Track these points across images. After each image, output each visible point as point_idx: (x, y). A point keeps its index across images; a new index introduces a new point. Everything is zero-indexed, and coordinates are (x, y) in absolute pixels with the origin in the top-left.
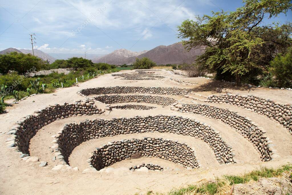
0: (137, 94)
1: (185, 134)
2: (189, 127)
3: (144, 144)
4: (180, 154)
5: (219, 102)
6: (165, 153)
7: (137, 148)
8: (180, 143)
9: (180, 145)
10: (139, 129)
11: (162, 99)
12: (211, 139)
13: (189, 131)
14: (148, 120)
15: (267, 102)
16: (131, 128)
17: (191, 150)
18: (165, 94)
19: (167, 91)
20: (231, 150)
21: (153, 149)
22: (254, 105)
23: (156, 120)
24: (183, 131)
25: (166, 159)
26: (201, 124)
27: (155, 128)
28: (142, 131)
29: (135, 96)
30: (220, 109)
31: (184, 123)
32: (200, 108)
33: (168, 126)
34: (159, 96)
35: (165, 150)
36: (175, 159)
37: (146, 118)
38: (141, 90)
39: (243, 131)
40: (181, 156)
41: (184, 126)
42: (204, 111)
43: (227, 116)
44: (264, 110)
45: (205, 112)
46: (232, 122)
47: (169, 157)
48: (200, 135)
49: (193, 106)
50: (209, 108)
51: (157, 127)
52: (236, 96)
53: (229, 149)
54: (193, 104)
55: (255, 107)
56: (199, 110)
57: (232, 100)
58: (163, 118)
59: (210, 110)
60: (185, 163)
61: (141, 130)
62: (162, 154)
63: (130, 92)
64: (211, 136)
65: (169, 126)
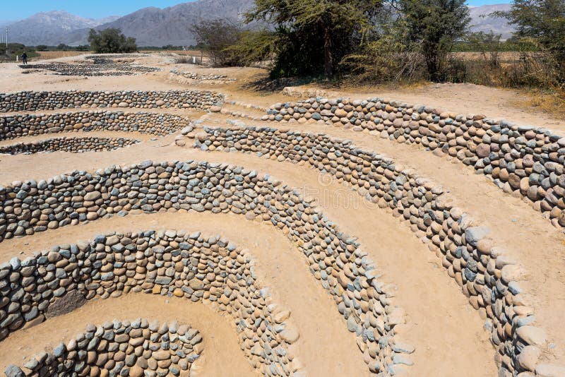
0: (84, 109)
1: (219, 209)
2: (229, 188)
3: (95, 260)
4: (209, 272)
5: (297, 119)
6: (164, 275)
7: (71, 275)
8: (206, 239)
9: (208, 245)
10: (79, 213)
11: (152, 119)
12: (290, 218)
13: (229, 200)
14: (109, 181)
15: (420, 113)
16: (54, 213)
17: (239, 257)
18: (160, 106)
19: (165, 100)
20: (357, 252)
21: (124, 269)
22: (387, 122)
23: (135, 177)
24: (211, 202)
25: (167, 293)
26: (260, 178)
27: (131, 201)
28: (90, 215)
29: (77, 115)
30: (303, 137)
31: (213, 179)
32: (252, 138)
33: (169, 190)
34: (144, 111)
35: (163, 266)
36: (195, 290)
37: (105, 175)
38: (96, 100)
39: (373, 189)
40: (211, 276)
41: (214, 188)
42: (263, 144)
43: (325, 153)
44: (415, 133)
45: (267, 147)
46: (339, 167)
47: (174, 284)
48: (259, 209)
49: (235, 132)
50: (276, 135)
51: (136, 197)
52: (339, 102)
53: (350, 247)
54: (233, 128)
55: (389, 126)
56: (249, 142)
57: (329, 113)
58: (155, 172)
59: (280, 141)
60: (224, 298)
61: (86, 212)
62: (155, 278)
63: (64, 105)
64: (291, 209)
65: (173, 192)
